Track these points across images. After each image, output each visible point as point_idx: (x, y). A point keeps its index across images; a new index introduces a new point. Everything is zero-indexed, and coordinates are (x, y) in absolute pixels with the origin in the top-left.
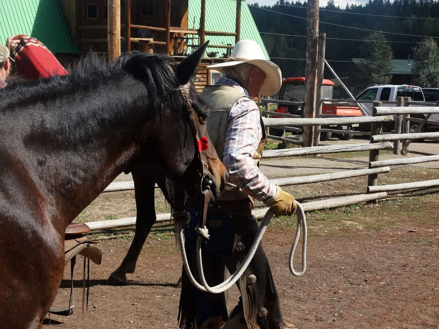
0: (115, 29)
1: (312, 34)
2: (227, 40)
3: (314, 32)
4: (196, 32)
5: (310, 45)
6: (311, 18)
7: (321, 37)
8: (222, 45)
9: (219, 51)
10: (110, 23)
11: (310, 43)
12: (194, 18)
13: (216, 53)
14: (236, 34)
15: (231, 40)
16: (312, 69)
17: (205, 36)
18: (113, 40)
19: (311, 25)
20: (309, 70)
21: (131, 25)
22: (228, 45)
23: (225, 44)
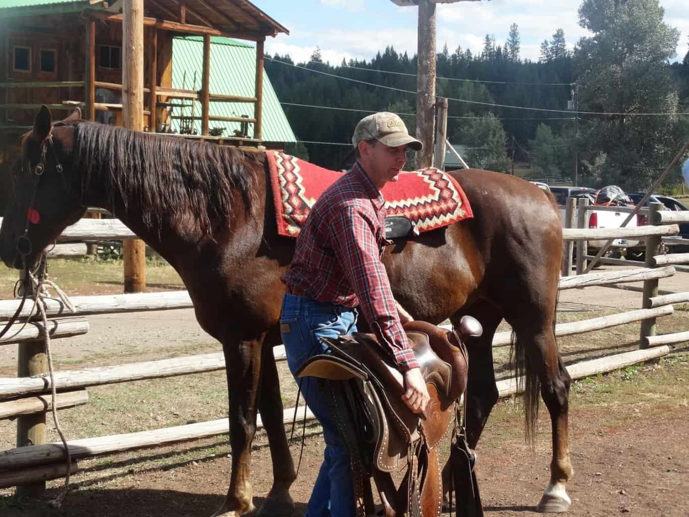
0: (136, 86)
1: (426, 100)
2: (242, 109)
3: (429, 95)
4: (196, 96)
5: (424, 116)
6: (426, 74)
7: (439, 105)
8: (234, 116)
9: (227, 126)
10: (127, 77)
11: (423, 114)
12: (195, 74)
13: (222, 129)
14: (256, 99)
15: (248, 110)
16: (426, 154)
17: (209, 103)
18: (131, 104)
19: (424, 86)
20: (422, 155)
21: (96, 82)
22: (243, 116)
23: (238, 115)
